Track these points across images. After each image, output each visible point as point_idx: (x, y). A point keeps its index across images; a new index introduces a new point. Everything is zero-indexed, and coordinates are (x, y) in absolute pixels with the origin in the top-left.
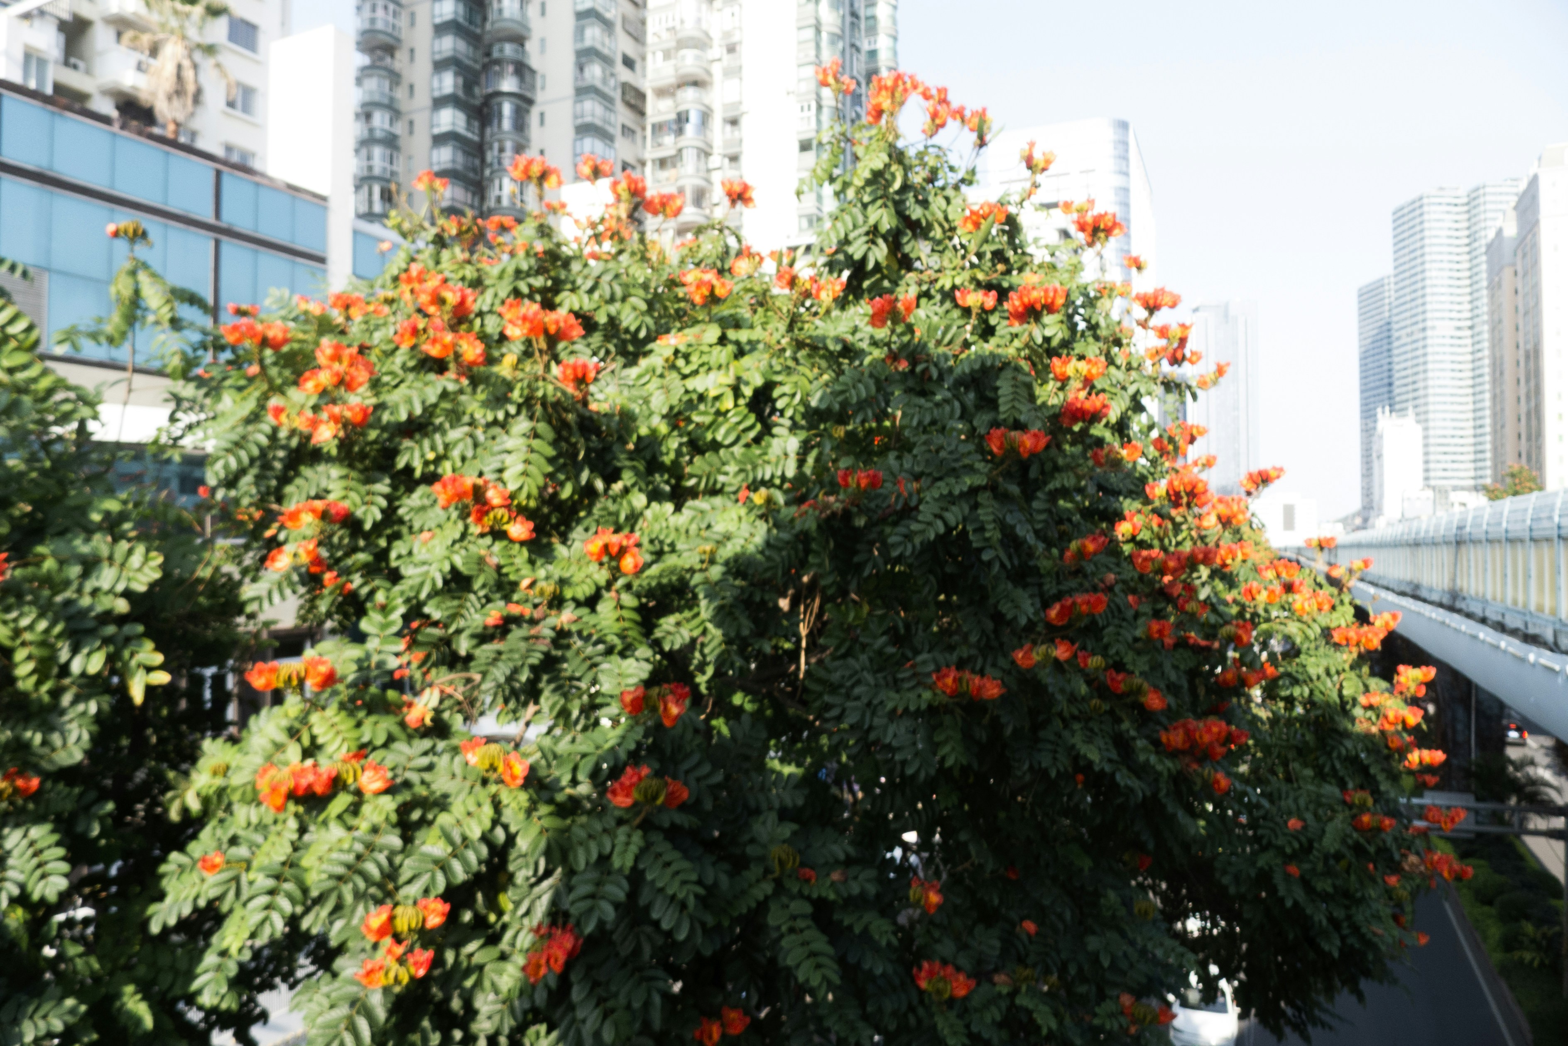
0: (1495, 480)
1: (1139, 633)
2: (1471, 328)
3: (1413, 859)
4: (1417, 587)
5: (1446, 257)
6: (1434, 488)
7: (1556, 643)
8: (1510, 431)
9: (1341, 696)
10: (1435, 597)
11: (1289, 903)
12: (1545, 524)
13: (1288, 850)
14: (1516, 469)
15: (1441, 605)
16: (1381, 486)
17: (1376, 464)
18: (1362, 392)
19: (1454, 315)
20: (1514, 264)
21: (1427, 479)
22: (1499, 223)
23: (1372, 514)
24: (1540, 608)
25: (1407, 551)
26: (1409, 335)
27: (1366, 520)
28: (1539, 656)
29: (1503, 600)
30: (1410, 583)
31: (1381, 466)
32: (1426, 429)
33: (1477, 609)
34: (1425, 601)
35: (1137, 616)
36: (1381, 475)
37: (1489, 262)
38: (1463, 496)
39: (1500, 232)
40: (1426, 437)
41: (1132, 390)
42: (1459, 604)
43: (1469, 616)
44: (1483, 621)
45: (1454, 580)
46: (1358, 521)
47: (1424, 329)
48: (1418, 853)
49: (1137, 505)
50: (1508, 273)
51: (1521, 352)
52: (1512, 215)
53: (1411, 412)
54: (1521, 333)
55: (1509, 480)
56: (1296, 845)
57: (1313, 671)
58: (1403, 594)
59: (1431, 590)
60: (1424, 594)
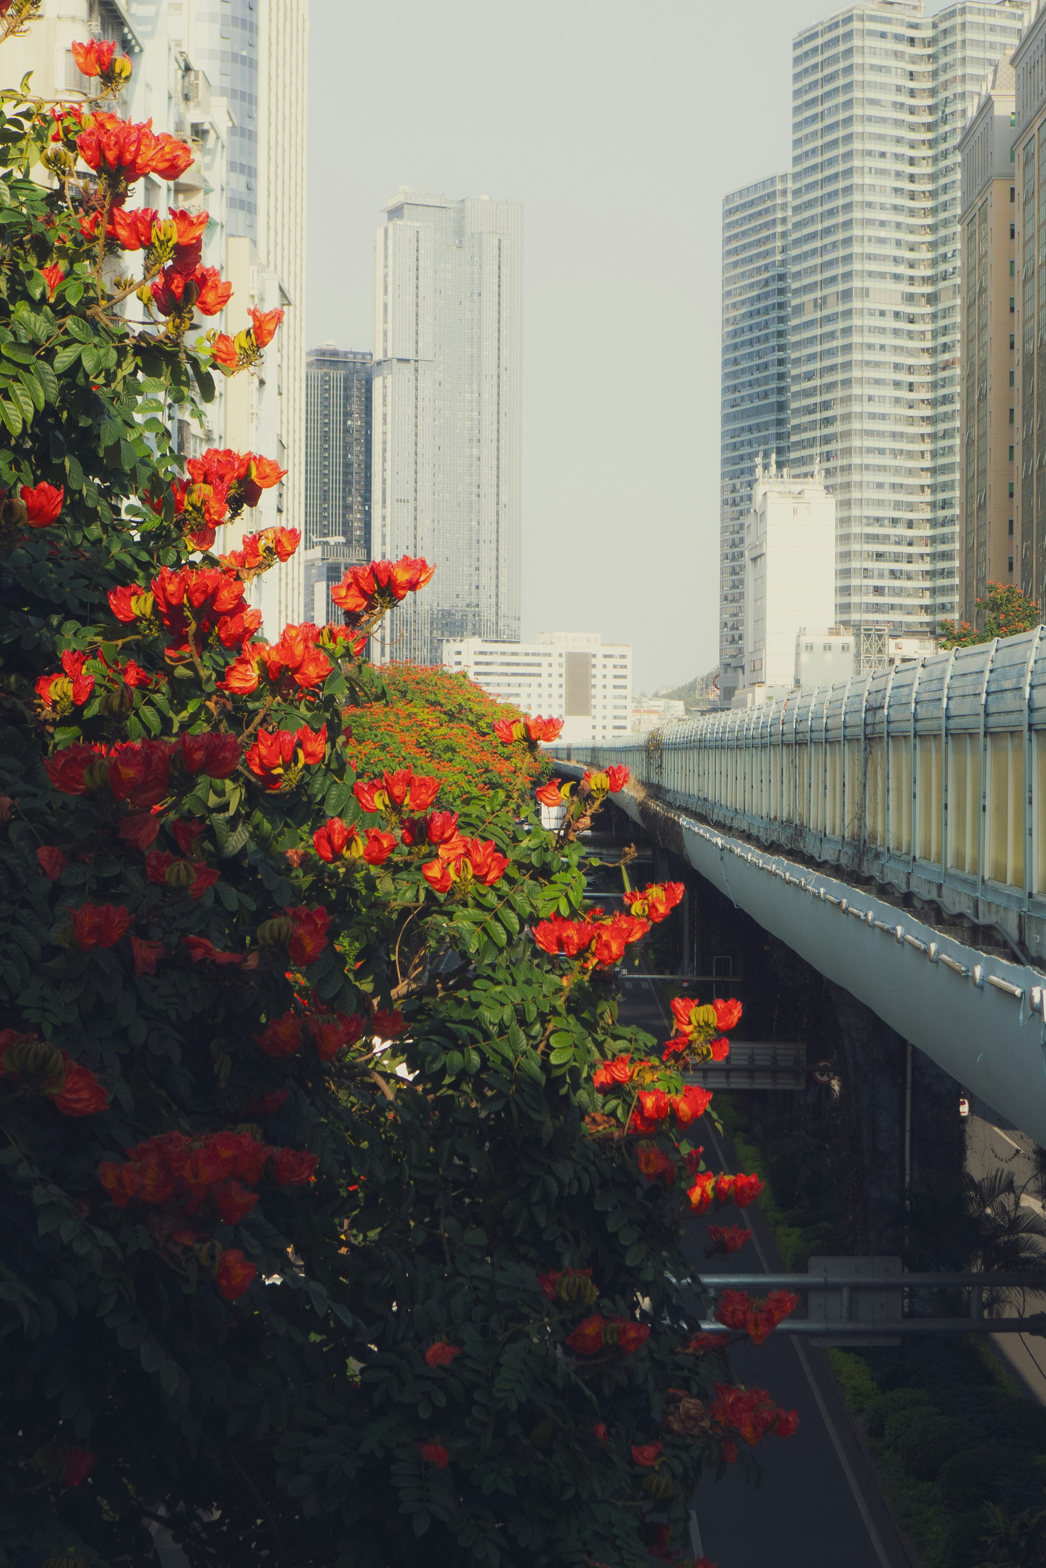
0: (966, 616)
1: (56, 935)
2: (931, 299)
3: (690, 1405)
4: (800, 831)
5: (891, 148)
6: (856, 628)
7: (1021, 943)
8: (994, 517)
9: (546, 1066)
10: (828, 854)
11: (421, 1528)
12: (1010, 702)
13: (424, 1413)
14: (1001, 594)
15: (837, 871)
16: (760, 620)
17: (749, 574)
18: (727, 419)
19: (902, 269)
20: (1011, 177)
21: (844, 608)
22: (985, 89)
23: (743, 679)
24: (1000, 873)
25: (783, 757)
26: (818, 304)
27: (729, 693)
28: (990, 969)
29: (941, 858)
30: (788, 823)
31: (761, 579)
32: (846, 504)
33: (895, 875)
34: (809, 861)
35: (57, 893)
36: (760, 598)
37: (966, 166)
38: (911, 647)
39: (987, 104)
40: (844, 521)
41: (64, 358)
42: (871, 869)
43: (884, 891)
44: (906, 901)
45: (860, 818)
46: (714, 695)
47: (847, 295)
48: (703, 1395)
49: (92, 636)
50: (998, 191)
51: (1018, 356)
52: (1008, 73)
53: (816, 467)
54: (1018, 317)
55: (989, 615)
56: (441, 1401)
57: (489, 1016)
58: (772, 848)
59: (823, 838)
60: (810, 847)
